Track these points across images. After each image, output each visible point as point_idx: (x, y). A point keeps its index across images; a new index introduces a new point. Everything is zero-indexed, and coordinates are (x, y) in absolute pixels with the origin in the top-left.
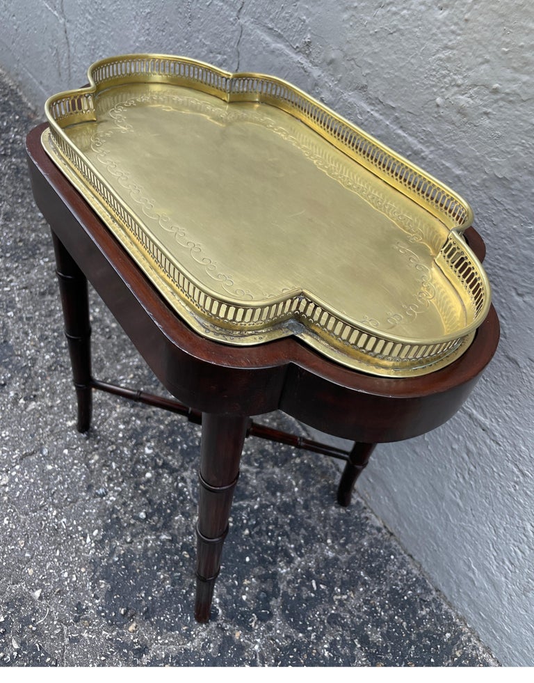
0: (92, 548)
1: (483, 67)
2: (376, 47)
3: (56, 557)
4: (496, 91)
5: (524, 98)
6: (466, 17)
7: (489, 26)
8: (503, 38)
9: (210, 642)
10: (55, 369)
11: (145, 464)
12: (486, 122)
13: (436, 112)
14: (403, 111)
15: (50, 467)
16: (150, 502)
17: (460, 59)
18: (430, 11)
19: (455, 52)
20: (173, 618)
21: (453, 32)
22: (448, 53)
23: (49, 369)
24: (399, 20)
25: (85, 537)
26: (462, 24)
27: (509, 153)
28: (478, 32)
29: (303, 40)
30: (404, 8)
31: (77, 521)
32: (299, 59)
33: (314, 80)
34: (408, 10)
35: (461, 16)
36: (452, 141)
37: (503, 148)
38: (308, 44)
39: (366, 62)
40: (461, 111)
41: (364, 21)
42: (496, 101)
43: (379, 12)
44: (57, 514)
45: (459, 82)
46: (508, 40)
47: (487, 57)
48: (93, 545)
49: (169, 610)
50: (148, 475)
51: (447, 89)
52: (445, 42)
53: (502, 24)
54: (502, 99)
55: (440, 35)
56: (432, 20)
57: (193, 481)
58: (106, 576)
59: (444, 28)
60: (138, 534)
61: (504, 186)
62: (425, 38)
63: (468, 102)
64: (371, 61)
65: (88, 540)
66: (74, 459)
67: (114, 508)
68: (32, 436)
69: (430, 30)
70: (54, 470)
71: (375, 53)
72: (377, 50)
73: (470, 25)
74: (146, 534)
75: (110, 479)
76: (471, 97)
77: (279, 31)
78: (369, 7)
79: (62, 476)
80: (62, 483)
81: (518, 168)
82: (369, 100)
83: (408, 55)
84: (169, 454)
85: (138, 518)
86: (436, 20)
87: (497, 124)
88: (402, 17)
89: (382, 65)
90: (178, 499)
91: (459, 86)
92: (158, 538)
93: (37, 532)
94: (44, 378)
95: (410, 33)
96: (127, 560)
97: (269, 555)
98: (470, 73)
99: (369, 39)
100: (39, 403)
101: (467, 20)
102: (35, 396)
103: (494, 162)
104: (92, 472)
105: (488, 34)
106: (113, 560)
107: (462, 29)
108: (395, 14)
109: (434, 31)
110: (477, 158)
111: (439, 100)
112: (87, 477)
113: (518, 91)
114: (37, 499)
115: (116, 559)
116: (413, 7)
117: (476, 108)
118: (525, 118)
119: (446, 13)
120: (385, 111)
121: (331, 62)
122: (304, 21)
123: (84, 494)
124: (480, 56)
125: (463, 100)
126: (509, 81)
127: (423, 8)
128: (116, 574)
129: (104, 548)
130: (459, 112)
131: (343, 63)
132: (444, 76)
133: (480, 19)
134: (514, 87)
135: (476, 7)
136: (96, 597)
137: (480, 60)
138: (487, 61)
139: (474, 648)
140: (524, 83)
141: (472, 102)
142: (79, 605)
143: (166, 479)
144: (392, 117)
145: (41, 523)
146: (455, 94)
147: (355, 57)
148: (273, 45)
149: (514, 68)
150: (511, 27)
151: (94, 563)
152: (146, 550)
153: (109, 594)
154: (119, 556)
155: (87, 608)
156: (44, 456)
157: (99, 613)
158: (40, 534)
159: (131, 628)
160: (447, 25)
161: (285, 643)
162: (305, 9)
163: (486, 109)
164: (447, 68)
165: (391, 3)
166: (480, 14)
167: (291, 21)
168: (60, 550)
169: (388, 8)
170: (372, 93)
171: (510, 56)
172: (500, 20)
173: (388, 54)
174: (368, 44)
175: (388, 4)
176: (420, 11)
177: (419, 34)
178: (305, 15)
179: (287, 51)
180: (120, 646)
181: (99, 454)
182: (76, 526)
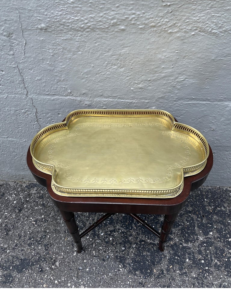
0: (124, 270)
1: (142, 77)
2: (101, 84)
3: (121, 283)
4: (150, 80)
5: (159, 79)
6: (131, 68)
7: (140, 67)
8: (146, 69)
9: (170, 252)
10: (48, 247)
11: (107, 238)
12: (150, 88)
13: (132, 92)
14: (120, 95)
15: (88, 270)
16: (120, 243)
17: (134, 77)
18: (118, 70)
19: (131, 76)
20: (158, 258)
21: (128, 72)
22: (129, 77)
23: (46, 250)
24: (107, 75)
25: (120, 270)
26: (131, 70)
28: (137, 70)
29: (67, 92)
30: (107, 72)
31: (113, 270)
32: (68, 97)
33: (79, 100)
34: (109, 72)
35: (129, 68)
36: (142, 95)
37: (158, 91)
38: (70, 93)
39: (99, 89)
40: (141, 88)
41: (93, 79)
42: (151, 82)
43: (97, 75)
44: (106, 275)
45: (137, 82)
46: (148, 69)
47: (143, 74)
48: (124, 269)
49: (156, 257)
50: (111, 239)
51: (133, 85)
52: (127, 75)
53: (144, 66)
54: (152, 81)
55: (124, 74)
56: (119, 72)
57: (121, 227)
58: (135, 270)
59: (125, 72)
60: (128, 253)
61: (163, 98)
62: (119, 77)
63: (142, 86)
64: (101, 88)
65: (121, 270)
66: (90, 260)
67: (116, 256)
68: (71, 270)
69: (120, 74)
70: (90, 269)
71: (102, 86)
73: (133, 69)
74: (130, 251)
75: (105, 252)
76: (142, 84)
77: (53, 93)
78: (92, 76)
79: (94, 267)
80: (96, 268)
81: (165, 93)
82: (106, 97)
83: (115, 82)
84: (108, 228)
85: (123, 251)
86: (121, 71)
87: (154, 87)
88: (107, 74)
89: (106, 88)
90: (125, 235)
92: (133, 248)
93: (108, 285)
94: (48, 253)
95: (113, 77)
96: (134, 261)
97: (156, 220)
98: (139, 79)
99: (97, 83)
100: (58, 261)
102: (54, 261)
103: (157, 95)
104: (98, 256)
105: (140, 69)
107: (131, 71)
108: (104, 74)
109: (122, 74)
110: (151, 96)
111: (132, 89)
112: (99, 259)
113: (157, 78)
114: (97, 279)
115: (133, 264)
116: (110, 71)
117: (145, 86)
118: (161, 82)
119: (123, 69)
120: (113, 98)
121: (84, 94)
122: (65, 87)
123: (105, 263)
125: (140, 86)
126: (153, 77)
127: (114, 70)
128: (137, 267)
129: (126, 266)
131: (90, 92)
132: (131, 83)
133: (136, 67)
134: (155, 78)
135: (133, 64)
136: (140, 277)
137: (141, 75)
138: (143, 75)
139: (205, 189)
140: (157, 76)
141: (143, 85)
142: (140, 283)
143: (116, 234)
144: (117, 98)
145: (106, 282)
146: (137, 85)
147: (94, 89)
148: (53, 98)
149: (153, 74)
150: (147, 66)
151: (130, 272)
152: (134, 254)
153: (142, 272)
154: (132, 263)
155: (142, 281)
156: (82, 269)
157: (145, 278)
159: (155, 271)
161: (180, 232)
162: (63, 84)
163: (148, 85)
164: (131, 81)
165: (101, 72)
166: (136, 66)
167: (58, 89)
168: (119, 280)
169: (101, 74)
170: (106, 95)
171: (150, 72)
172: (143, 65)
173: (107, 84)
174: (97, 85)
175: (100, 73)
176: (114, 71)
177: (116, 76)
178: (64, 85)
179: (61, 97)
180: (158, 277)
181: (93, 251)
182: (114, 271)
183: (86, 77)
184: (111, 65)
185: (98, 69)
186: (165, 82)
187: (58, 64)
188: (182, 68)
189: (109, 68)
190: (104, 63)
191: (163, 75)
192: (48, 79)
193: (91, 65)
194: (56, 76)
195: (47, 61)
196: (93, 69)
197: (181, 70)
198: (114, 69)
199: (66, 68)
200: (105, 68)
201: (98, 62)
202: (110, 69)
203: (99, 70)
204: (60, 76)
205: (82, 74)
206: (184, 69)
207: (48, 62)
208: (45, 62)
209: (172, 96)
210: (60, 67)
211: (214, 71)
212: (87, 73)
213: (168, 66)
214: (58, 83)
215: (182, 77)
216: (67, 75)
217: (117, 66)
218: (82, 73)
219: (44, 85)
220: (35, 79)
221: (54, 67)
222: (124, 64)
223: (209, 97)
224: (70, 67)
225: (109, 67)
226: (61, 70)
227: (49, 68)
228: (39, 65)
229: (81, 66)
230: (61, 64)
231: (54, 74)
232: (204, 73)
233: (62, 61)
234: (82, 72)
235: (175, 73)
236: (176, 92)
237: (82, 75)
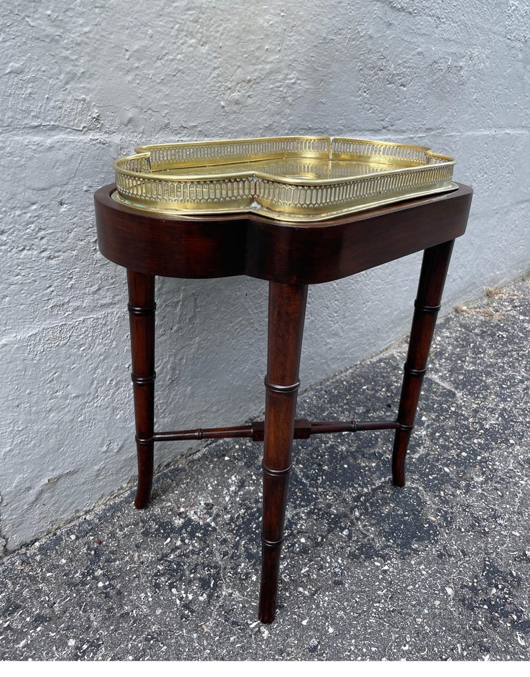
0: (392, 562)
1: (238, 71)
2: (166, 90)
3: (414, 587)
4: (249, 81)
5: (263, 77)
6: (220, 45)
7: (233, 46)
8: (242, 50)
11: (293, 545)
12: (250, 101)
13: (224, 112)
14: (202, 124)
15: (331, 630)
16: (329, 531)
17: (225, 72)
18: (197, 49)
19: (221, 69)
20: (411, 498)
21: (215, 57)
22: (217, 72)
24: (177, 64)
25: (386, 571)
26: (219, 51)
27: (266, 110)
28: (229, 52)
29: (89, 118)
30: (178, 54)
31: (375, 582)
32: (90, 137)
33: (118, 145)
34: (181, 54)
35: (216, 46)
36: (239, 123)
37: (263, 110)
38: (97, 119)
39: (162, 105)
40: (237, 103)
41: (149, 75)
42: (251, 87)
43: (159, 63)
44: (376, 602)
45: (230, 86)
46: (245, 50)
47: (238, 64)
48: (389, 562)
49: (407, 501)
50: (303, 540)
51: (224, 94)
52: (213, 65)
53: (239, 42)
54: (254, 84)
55: (208, 63)
56: (200, 55)
57: (295, 508)
58: (406, 544)
59: (209, 57)
61: (271, 129)
62: (200, 68)
63: (239, 95)
64: (166, 103)
65: (386, 568)
66: (312, 609)
67: (349, 556)
69: (201, 61)
70: (333, 624)
71: (167, 95)
72: (168, 93)
73: (223, 49)
74: (359, 528)
75: (321, 568)
76: (239, 91)
77: (52, 123)
78: (149, 63)
79: (336, 613)
80: (344, 609)
81: (273, 115)
82: (176, 132)
83: (192, 85)
85: (350, 536)
86: (203, 54)
87: (256, 98)
88: (179, 60)
89: (176, 101)
90: (318, 513)
91: (230, 88)
92: (358, 519)
93: (401, 614)
95: (188, 69)
96: (388, 535)
97: (337, 455)
98: (233, 78)
99: (158, 87)
101: (221, 47)
103: (262, 120)
104: (320, 588)
105: (234, 51)
106: (393, 544)
107: (220, 54)
108: (172, 60)
109: (204, 61)
110: (254, 124)
111: (222, 103)
112: (327, 590)
113: (259, 75)
114: (370, 627)
115: (391, 541)
116: (184, 51)
117: (243, 96)
118: (267, 87)
119: (207, 47)
120: (190, 132)
121: (130, 121)
122: (84, 100)
123: (347, 585)
124: (235, 65)
125: (236, 95)
126: (253, 72)
127: (191, 49)
128: (402, 539)
129: (387, 554)
130: (236, 104)
131: (142, 116)
132: (220, 87)
133: (227, 43)
134: (257, 74)
135: (223, 37)
137: (235, 67)
138: (239, 67)
140: (260, 70)
143: (302, 525)
144: (196, 133)
145: (393, 611)
146: (230, 94)
147: (150, 106)
148: (49, 141)
149: (253, 64)
150: (245, 42)
151: (403, 556)
152: (372, 525)
153: (420, 539)
154: (388, 540)
155: (437, 551)
156: (319, 642)
157: (436, 542)
158: (402, 610)
159: (434, 519)
160: (210, 55)
162: (80, 88)
163: (248, 94)
164: (220, 82)
165: (167, 53)
166: (227, 41)
167: (66, 106)
168: (407, 586)
169: (166, 58)
170: (176, 126)
171: (249, 58)
172: (238, 40)
173: (178, 91)
174: (158, 92)
175: (165, 55)
176: (190, 52)
177: (195, 67)
178: (82, 93)
179: (71, 137)
180: (449, 523)
181: (296, 589)
182: (380, 581)
183: (137, 65)
184: (186, 35)
185: (161, 45)
186: (271, 86)
187: (74, 20)
188: (292, 54)
189: (182, 44)
190: (172, 28)
191: (268, 67)
192: (43, 69)
193: (147, 31)
194: (66, 58)
195: (47, 9)
196: (152, 43)
197: (291, 58)
198: (191, 46)
199: (91, 35)
200: (175, 43)
201: (161, 23)
202: (183, 47)
203: (163, 48)
204: (76, 60)
205: (127, 57)
206: (294, 56)
207: (49, 12)
208: (40, 10)
209: (283, 124)
210: (78, 29)
211: (327, 63)
212: (139, 54)
213: (273, 47)
214: (68, 86)
215: (292, 75)
216: (94, 57)
217: (195, 38)
218: (128, 53)
219: (28, 91)
220: (4, 69)
221: (64, 28)
222: (208, 34)
223: (327, 123)
224: (103, 34)
225: (182, 41)
226: (78, 42)
227: (50, 30)
228: (23, 19)
229: (127, 32)
230: (81, 22)
231: (61, 53)
232: (317, 66)
233: (84, 13)
234: (127, 51)
235: (283, 64)
236: (288, 111)
237: (128, 59)
